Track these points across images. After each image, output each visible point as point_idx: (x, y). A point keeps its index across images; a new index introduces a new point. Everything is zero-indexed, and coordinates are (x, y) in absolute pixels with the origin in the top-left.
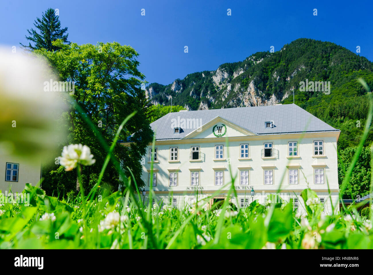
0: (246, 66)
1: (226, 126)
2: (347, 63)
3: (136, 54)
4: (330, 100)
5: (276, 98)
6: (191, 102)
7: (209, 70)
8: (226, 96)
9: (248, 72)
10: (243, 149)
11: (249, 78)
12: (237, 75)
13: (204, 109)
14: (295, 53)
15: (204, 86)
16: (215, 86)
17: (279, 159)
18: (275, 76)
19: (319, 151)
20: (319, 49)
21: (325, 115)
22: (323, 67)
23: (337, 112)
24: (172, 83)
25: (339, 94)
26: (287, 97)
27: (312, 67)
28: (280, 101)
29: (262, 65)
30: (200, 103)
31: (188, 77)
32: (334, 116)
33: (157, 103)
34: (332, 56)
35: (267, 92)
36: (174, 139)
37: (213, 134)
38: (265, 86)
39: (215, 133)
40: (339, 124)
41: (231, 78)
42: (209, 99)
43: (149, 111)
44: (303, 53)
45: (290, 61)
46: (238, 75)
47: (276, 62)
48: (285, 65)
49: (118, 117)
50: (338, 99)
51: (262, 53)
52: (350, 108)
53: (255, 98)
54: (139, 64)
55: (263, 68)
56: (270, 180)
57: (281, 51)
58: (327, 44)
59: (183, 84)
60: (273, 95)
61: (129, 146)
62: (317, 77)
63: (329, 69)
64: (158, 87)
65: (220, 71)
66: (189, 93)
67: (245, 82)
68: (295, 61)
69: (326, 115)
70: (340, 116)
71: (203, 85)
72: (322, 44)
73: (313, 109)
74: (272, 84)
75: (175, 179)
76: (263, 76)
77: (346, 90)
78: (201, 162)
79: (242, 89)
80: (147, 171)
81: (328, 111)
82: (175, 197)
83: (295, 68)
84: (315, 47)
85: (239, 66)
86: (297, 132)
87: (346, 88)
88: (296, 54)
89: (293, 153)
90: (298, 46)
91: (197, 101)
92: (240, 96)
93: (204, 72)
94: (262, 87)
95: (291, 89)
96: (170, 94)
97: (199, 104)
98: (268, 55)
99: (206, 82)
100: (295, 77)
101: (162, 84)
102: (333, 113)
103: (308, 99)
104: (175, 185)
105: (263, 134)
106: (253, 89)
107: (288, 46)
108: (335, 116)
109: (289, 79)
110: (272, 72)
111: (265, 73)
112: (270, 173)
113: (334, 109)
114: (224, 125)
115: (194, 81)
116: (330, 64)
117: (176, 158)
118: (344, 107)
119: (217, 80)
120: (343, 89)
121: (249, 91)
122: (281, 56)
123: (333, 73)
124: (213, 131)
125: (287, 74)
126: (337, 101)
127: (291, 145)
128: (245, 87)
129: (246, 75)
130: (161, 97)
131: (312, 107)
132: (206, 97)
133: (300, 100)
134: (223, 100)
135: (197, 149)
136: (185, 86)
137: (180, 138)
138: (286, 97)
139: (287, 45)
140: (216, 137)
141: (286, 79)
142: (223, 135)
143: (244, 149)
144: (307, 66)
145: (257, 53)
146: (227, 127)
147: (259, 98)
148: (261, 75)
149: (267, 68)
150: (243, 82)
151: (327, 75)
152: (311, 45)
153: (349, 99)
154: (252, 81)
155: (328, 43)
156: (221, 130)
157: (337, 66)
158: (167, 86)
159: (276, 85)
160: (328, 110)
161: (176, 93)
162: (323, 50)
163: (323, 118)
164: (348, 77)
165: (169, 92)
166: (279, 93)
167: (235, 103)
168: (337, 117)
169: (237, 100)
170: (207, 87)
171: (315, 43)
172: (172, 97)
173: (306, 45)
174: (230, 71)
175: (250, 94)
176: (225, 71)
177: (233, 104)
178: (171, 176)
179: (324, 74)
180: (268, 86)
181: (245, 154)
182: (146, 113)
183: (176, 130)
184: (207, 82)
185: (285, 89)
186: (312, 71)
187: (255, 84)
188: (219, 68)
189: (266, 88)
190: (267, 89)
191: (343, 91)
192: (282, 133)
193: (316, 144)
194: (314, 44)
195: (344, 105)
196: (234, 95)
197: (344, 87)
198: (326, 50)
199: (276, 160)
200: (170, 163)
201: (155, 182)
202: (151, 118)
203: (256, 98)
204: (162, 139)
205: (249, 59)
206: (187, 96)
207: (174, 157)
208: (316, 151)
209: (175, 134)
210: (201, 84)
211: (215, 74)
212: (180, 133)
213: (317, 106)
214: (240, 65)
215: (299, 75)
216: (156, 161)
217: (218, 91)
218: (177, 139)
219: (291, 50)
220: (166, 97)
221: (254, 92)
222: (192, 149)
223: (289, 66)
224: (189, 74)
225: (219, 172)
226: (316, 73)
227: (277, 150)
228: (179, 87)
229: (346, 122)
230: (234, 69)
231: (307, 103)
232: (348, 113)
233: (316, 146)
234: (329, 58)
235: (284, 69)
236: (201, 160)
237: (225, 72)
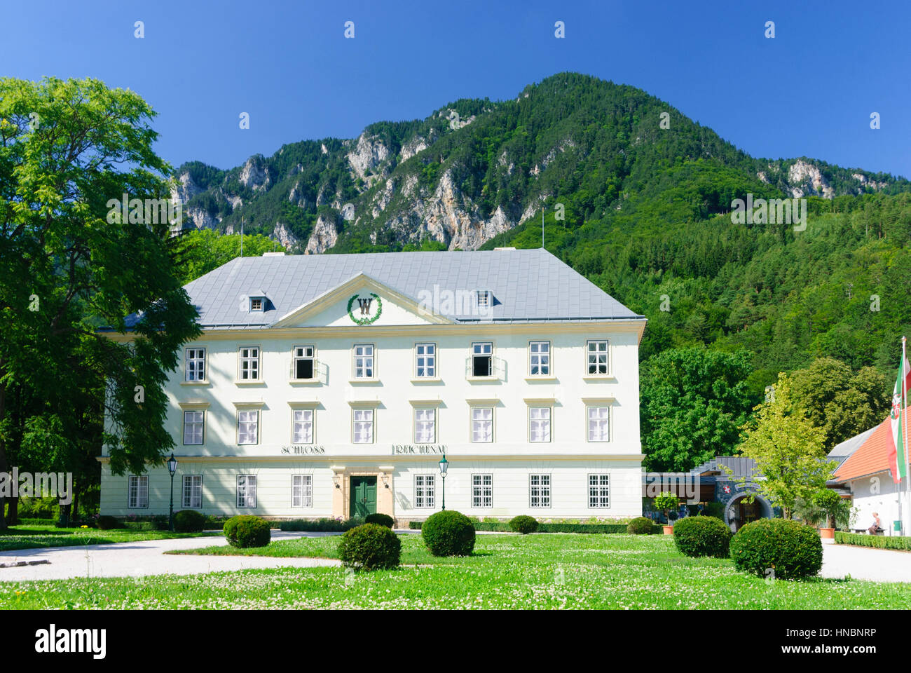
0: (433, 134)
1: (381, 299)
2: (672, 141)
3: (149, 112)
4: (633, 227)
5: (504, 216)
6: (292, 217)
7: (339, 138)
8: (383, 207)
9: (436, 149)
10: (421, 356)
11: (440, 163)
12: (410, 155)
13: (326, 236)
14: (552, 108)
15: (325, 176)
16: (355, 177)
17: (506, 381)
18: (503, 161)
19: (598, 364)
20: (607, 101)
21: (620, 265)
22: (616, 148)
23: (646, 257)
24: (240, 164)
25: (652, 215)
26: (533, 216)
27: (591, 145)
28: (516, 224)
29: (473, 133)
30: (315, 219)
31: (284, 151)
32: (639, 266)
33: (201, 216)
34: (637, 120)
35: (484, 200)
36: (251, 325)
37: (348, 316)
38: (478, 185)
39: (354, 315)
40: (650, 288)
41: (395, 160)
42: (338, 211)
43: (183, 246)
44: (570, 108)
45: (539, 126)
46: (413, 155)
47: (505, 127)
48: (526, 137)
49: (101, 274)
50: (651, 227)
51: (472, 102)
52: (676, 251)
53: (454, 214)
54: (157, 137)
55: (475, 139)
56: (486, 433)
57: (519, 100)
58: (626, 90)
59: (271, 168)
60: (499, 208)
61: (133, 344)
62: (603, 169)
63: (630, 153)
64: (204, 173)
65: (368, 141)
66: (288, 193)
67: (431, 174)
68: (551, 128)
69: (622, 265)
70: (654, 268)
71: (323, 175)
72: (614, 92)
73: (591, 249)
74: (496, 182)
75: (252, 427)
76: (474, 161)
77: (669, 205)
78: (319, 384)
79: (421, 191)
80: (179, 407)
81: (628, 256)
82: (253, 471)
83: (550, 144)
84: (599, 97)
85: (415, 133)
86: (550, 319)
87: (669, 200)
88: (553, 110)
89: (540, 368)
90: (559, 91)
91: (308, 216)
92: (417, 208)
93: (327, 142)
94: (472, 187)
95: (540, 197)
96: (237, 194)
97: (314, 222)
98: (486, 109)
99: (331, 167)
100: (550, 166)
101: (215, 166)
102: (638, 260)
103: (580, 223)
104: (252, 442)
105: (471, 320)
106: (450, 191)
107: (534, 88)
108: (643, 268)
109: (536, 171)
110: (495, 152)
111: (478, 154)
112: (486, 416)
113: (640, 251)
114: (375, 296)
115: (301, 163)
116: (631, 139)
117: (255, 375)
118: (662, 246)
119: (360, 165)
120: (660, 202)
121: (439, 195)
122: (519, 112)
123: (639, 162)
124: (349, 309)
125: (533, 159)
126: (647, 231)
127: (535, 348)
128: (431, 186)
129: (433, 155)
130: (212, 201)
131: (589, 243)
132: (330, 206)
133: (562, 225)
134: (375, 215)
135: (309, 353)
136: (275, 174)
137: (264, 325)
138: (529, 215)
139: (532, 87)
140: (356, 324)
141: (531, 172)
142: (374, 321)
143: (426, 356)
144: (580, 143)
145: (461, 101)
146: (384, 301)
147: (465, 216)
148: (470, 158)
149: (486, 141)
150: (426, 174)
151: (625, 167)
152: (589, 90)
153: (675, 229)
154: (448, 171)
155: (629, 90)
156: (368, 308)
157: (648, 147)
158: (228, 171)
159: (505, 186)
160: (626, 253)
161: (251, 191)
162: (616, 106)
163: (615, 270)
164: (672, 173)
165: (234, 188)
166: (514, 205)
167: (404, 223)
168: (647, 271)
169: (409, 216)
170: (333, 181)
171: (598, 86)
172: (243, 202)
173: (578, 90)
174: (392, 143)
175: (443, 205)
176: (380, 143)
177: (401, 227)
178: (242, 419)
179: (619, 163)
180: (486, 187)
181: (426, 368)
182: (173, 250)
183: (255, 302)
184: (335, 167)
185: (527, 195)
186: (591, 155)
187: (456, 179)
188: (364, 133)
189: (482, 191)
190: (484, 193)
191: (661, 208)
192: (514, 320)
193: (592, 348)
194: (596, 88)
195: (663, 242)
196: (403, 204)
197: (663, 199)
198: (624, 105)
199: (501, 384)
200: (240, 386)
201: (201, 434)
202: (187, 265)
203: (456, 215)
204: (218, 326)
205: (440, 115)
206: (282, 200)
207: (251, 371)
208: (592, 364)
209: (251, 313)
210: (320, 172)
211: (354, 147)
212: (265, 311)
213: (603, 241)
214: (418, 130)
215: (561, 162)
216: (203, 382)
217: (362, 191)
218: (259, 327)
219: (543, 100)
220: (225, 199)
221: (452, 199)
222: (295, 352)
223: (538, 139)
224: (288, 144)
225: (363, 412)
226: (601, 161)
227: (503, 360)
228: (262, 175)
229: (668, 283)
230: (402, 138)
231: (578, 233)
232: (672, 261)
233: (593, 353)
234: (631, 126)
235: (525, 146)
236: (317, 381)
237: (381, 146)
